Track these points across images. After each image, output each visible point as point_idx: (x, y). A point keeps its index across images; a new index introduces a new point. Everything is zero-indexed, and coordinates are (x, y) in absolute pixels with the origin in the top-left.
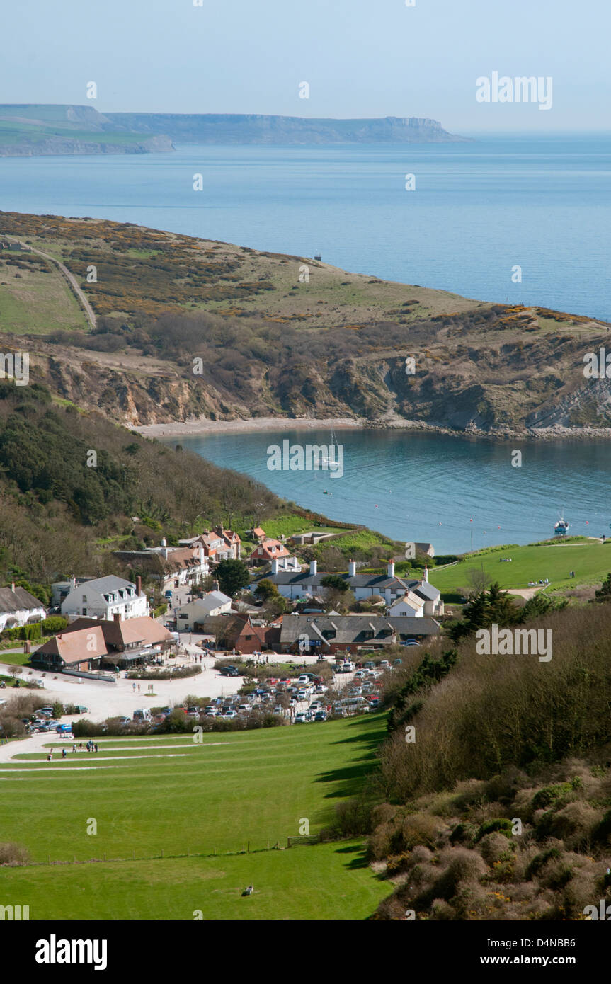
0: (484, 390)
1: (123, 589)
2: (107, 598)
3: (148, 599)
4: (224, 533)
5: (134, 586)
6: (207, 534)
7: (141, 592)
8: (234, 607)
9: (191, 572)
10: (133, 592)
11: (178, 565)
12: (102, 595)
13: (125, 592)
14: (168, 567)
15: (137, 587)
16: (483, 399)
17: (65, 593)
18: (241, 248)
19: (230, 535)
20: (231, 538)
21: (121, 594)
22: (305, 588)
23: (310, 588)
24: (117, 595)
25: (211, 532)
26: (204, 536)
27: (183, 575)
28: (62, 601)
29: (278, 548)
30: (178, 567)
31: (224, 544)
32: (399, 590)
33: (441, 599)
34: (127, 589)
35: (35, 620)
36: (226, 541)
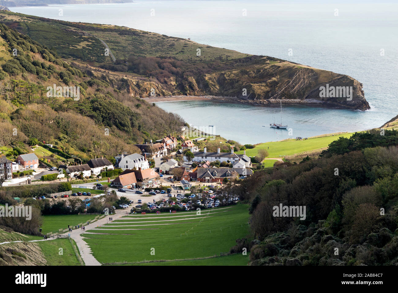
0: (252, 86)
1: (140, 158)
2: (135, 161)
3: (149, 162)
4: (171, 138)
5: (144, 157)
6: (166, 138)
7: (146, 160)
8: (179, 165)
9: (161, 152)
10: (143, 159)
11: (156, 149)
12: (133, 161)
13: (141, 159)
14: (153, 150)
15: (145, 158)
16: (251, 89)
17: (120, 160)
18: (163, 35)
19: (173, 138)
20: (174, 139)
21: (139, 160)
22: (203, 157)
23: (204, 157)
24: (138, 160)
25: (167, 137)
26: (164, 139)
27: (158, 153)
28: (119, 163)
29: (190, 143)
30: (157, 150)
31: (171, 141)
32: (235, 158)
33: (251, 162)
34: (141, 158)
35: (111, 170)
36: (172, 140)
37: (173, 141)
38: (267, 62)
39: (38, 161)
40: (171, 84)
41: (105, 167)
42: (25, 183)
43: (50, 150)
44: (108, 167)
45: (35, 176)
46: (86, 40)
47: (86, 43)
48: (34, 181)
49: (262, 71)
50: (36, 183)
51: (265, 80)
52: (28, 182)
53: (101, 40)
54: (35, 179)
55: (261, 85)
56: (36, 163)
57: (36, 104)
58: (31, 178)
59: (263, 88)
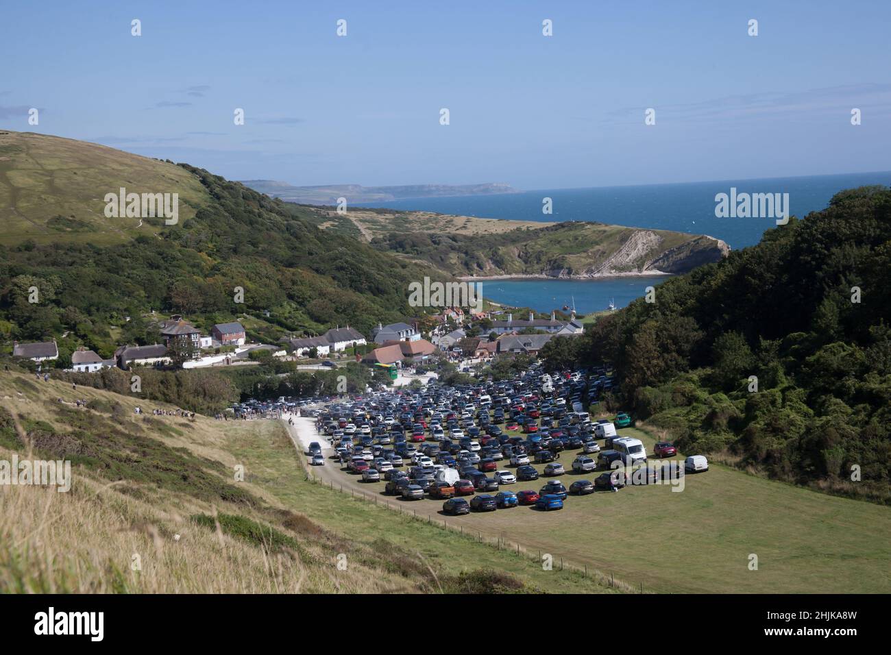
1: (408, 330)
2: (399, 334)
4: (455, 310)
5: (414, 328)
6: (447, 310)
7: (417, 331)
10: (413, 331)
12: (397, 333)
15: (415, 330)
20: (459, 312)
21: (407, 332)
22: (506, 329)
24: (405, 332)
28: (375, 336)
31: (456, 315)
32: (558, 327)
33: (584, 328)
34: (410, 330)
35: (362, 346)
36: (456, 313)
37: (458, 315)
38: (587, 227)
39: (244, 333)
40: (451, 263)
41: (352, 342)
42: (221, 364)
43: (266, 319)
44: (356, 341)
45: (238, 355)
46: (330, 219)
47: (332, 223)
48: (236, 361)
49: (580, 238)
50: (241, 363)
51: (585, 248)
52: (226, 362)
53: (353, 219)
54: (238, 359)
55: (580, 257)
56: (241, 337)
57: (244, 257)
58: (231, 355)
59: (583, 260)
